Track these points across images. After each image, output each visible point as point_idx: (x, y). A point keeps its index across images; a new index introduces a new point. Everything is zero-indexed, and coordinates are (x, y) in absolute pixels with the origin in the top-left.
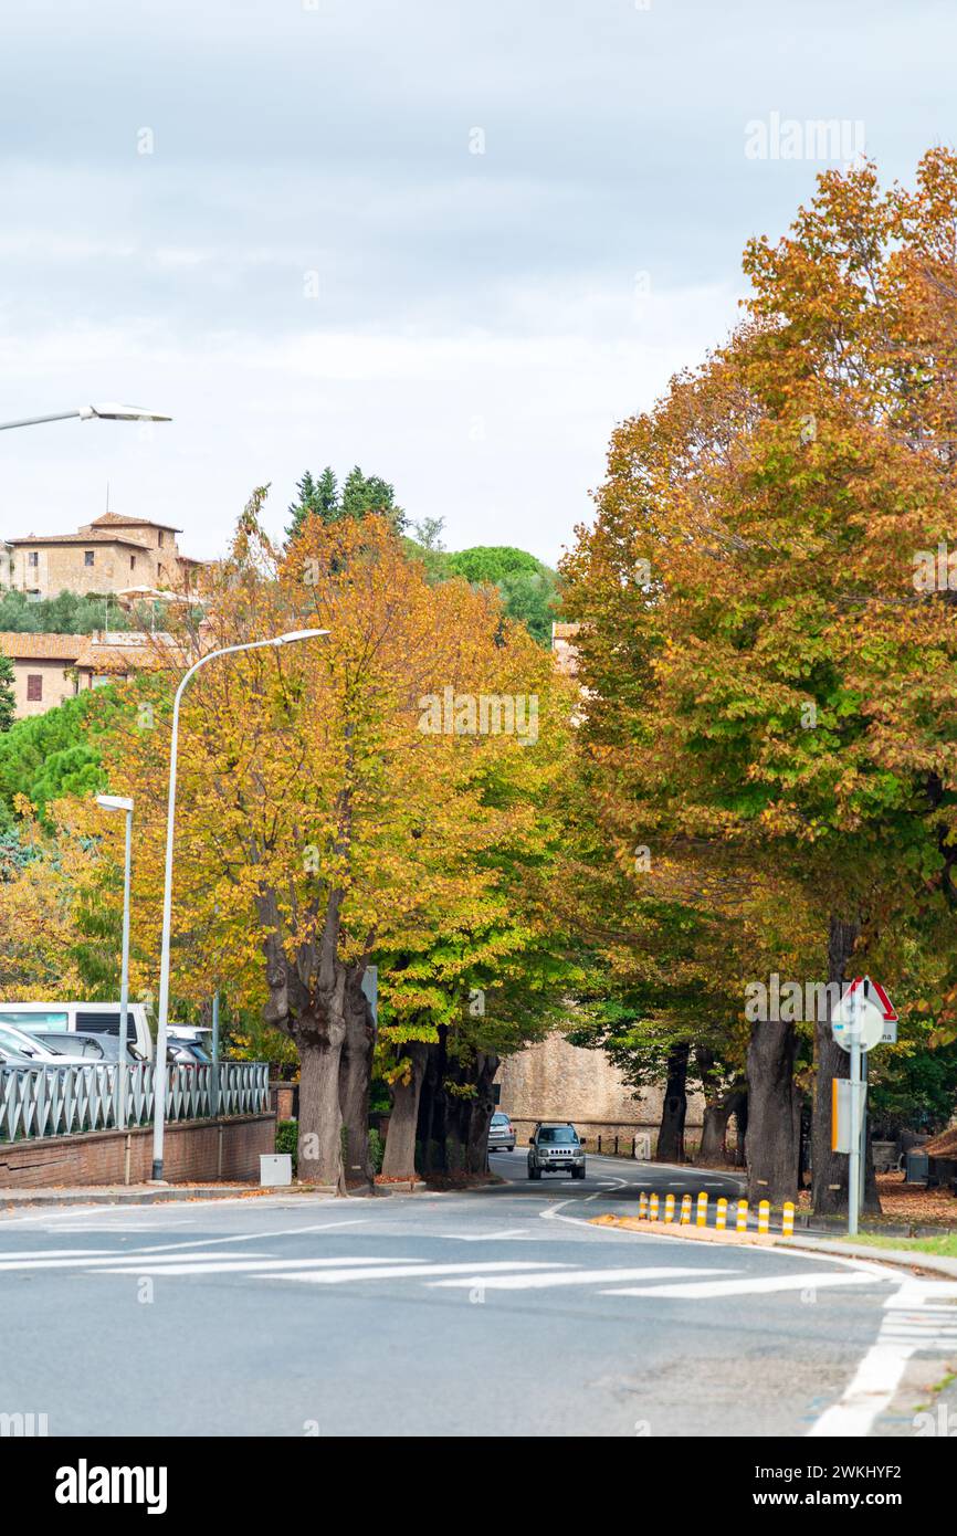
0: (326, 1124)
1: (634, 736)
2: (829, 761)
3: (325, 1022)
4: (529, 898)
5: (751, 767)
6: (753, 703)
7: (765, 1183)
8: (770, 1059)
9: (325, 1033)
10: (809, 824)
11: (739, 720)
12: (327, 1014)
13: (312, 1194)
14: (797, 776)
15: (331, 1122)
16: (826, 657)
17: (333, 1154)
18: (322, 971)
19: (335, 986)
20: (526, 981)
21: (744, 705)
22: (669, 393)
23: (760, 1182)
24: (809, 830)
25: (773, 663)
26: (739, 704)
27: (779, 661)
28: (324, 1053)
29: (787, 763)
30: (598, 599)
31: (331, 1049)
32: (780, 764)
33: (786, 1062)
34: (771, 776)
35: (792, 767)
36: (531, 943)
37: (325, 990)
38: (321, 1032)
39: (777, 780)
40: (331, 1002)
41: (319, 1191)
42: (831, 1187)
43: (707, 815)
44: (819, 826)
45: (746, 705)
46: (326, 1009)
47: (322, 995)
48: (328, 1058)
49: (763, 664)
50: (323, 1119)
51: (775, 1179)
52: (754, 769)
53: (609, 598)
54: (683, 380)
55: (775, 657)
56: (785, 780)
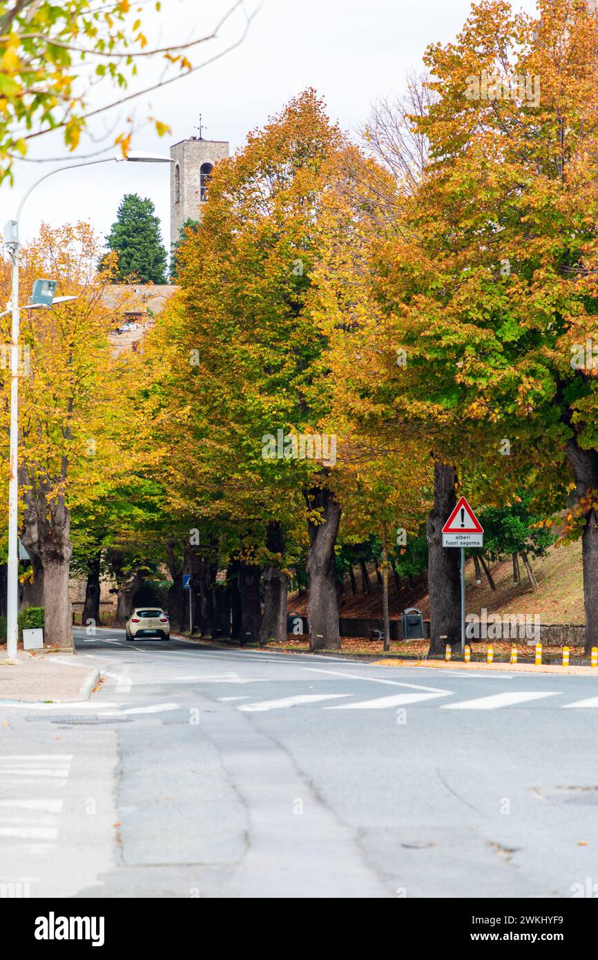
0: (63, 609)
1: (242, 360)
2: (510, 372)
3: (60, 545)
4: (164, 463)
5: (458, 376)
6: (457, 337)
7: (322, 636)
8: (323, 559)
9: (61, 551)
10: (494, 412)
11: (449, 347)
12: (61, 540)
13: (58, 653)
14: (487, 381)
15: (66, 608)
16: (498, 306)
17: (67, 628)
18: (57, 513)
19: (65, 522)
20: (106, 516)
21: (451, 337)
22: (246, 143)
23: (318, 636)
24: (494, 415)
25: (467, 311)
26: (449, 337)
27: (470, 310)
28: (61, 565)
29: (481, 373)
30: (209, 274)
31: (64, 562)
32: (476, 374)
33: (333, 561)
34: (471, 381)
35: (484, 376)
36: (111, 492)
37: (59, 525)
38: (58, 551)
39: (475, 384)
40: (63, 532)
41: (62, 652)
42: (441, 637)
43: (425, 407)
44: (499, 413)
45: (453, 337)
46: (60, 537)
47: (58, 528)
48: (63, 567)
49: (460, 311)
50: (61, 607)
51: (328, 634)
52: (460, 377)
53: (216, 273)
54: (256, 135)
55: (468, 307)
56: (480, 384)
